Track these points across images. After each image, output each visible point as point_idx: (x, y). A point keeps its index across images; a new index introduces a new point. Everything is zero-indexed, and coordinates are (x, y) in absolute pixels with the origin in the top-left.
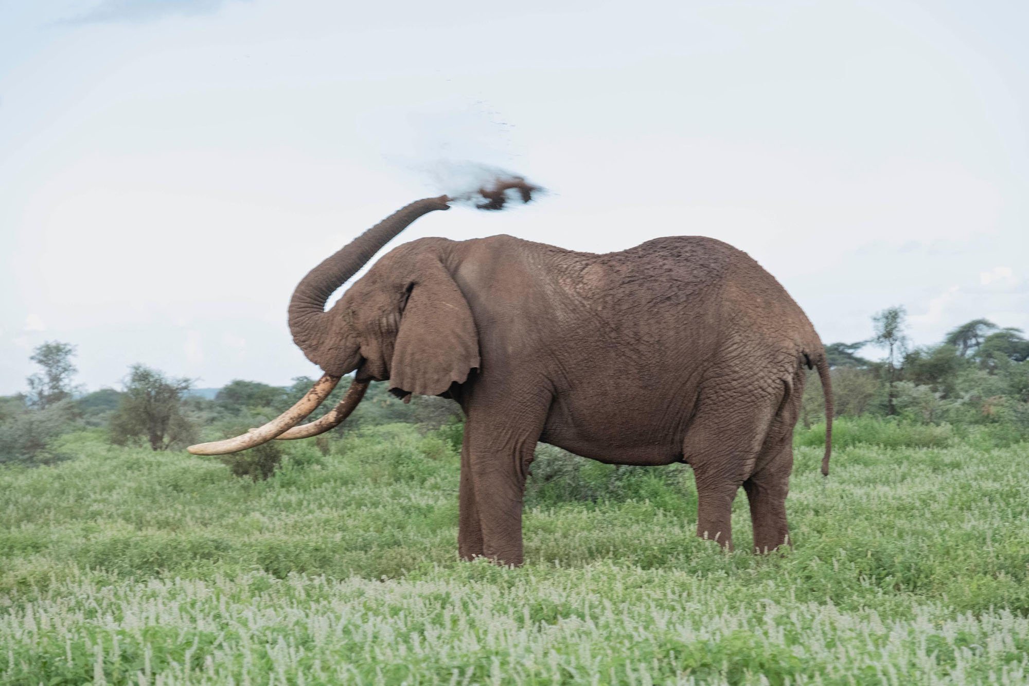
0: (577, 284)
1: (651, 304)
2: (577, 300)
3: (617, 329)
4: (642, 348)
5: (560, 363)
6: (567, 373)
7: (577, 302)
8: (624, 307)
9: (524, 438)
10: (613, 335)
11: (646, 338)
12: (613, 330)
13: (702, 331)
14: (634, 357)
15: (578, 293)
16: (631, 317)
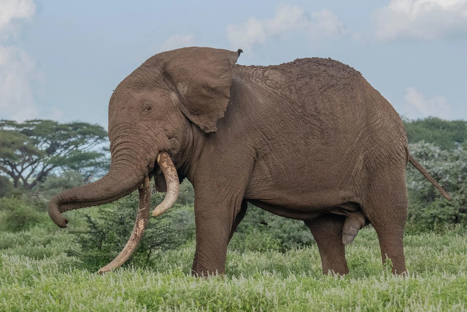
0: (266, 81)
1: (322, 90)
2: (270, 90)
3: (303, 106)
4: (322, 118)
5: (264, 134)
6: (269, 140)
7: (270, 91)
8: (305, 92)
9: (237, 194)
10: (300, 110)
11: (323, 111)
12: (300, 107)
13: (357, 107)
14: (317, 124)
15: (269, 86)
16: (310, 98)
